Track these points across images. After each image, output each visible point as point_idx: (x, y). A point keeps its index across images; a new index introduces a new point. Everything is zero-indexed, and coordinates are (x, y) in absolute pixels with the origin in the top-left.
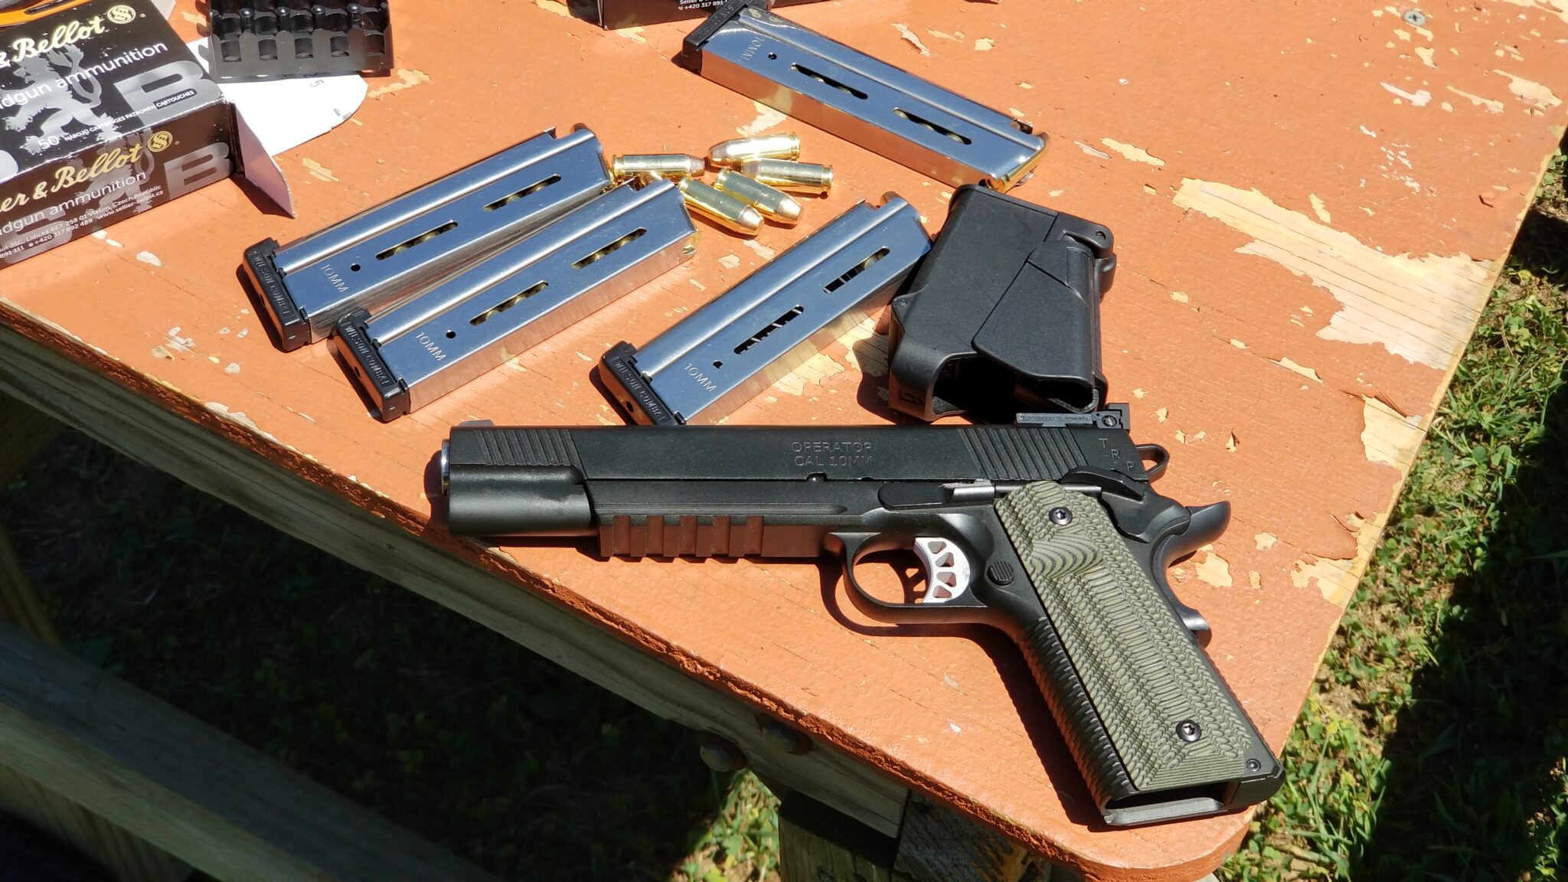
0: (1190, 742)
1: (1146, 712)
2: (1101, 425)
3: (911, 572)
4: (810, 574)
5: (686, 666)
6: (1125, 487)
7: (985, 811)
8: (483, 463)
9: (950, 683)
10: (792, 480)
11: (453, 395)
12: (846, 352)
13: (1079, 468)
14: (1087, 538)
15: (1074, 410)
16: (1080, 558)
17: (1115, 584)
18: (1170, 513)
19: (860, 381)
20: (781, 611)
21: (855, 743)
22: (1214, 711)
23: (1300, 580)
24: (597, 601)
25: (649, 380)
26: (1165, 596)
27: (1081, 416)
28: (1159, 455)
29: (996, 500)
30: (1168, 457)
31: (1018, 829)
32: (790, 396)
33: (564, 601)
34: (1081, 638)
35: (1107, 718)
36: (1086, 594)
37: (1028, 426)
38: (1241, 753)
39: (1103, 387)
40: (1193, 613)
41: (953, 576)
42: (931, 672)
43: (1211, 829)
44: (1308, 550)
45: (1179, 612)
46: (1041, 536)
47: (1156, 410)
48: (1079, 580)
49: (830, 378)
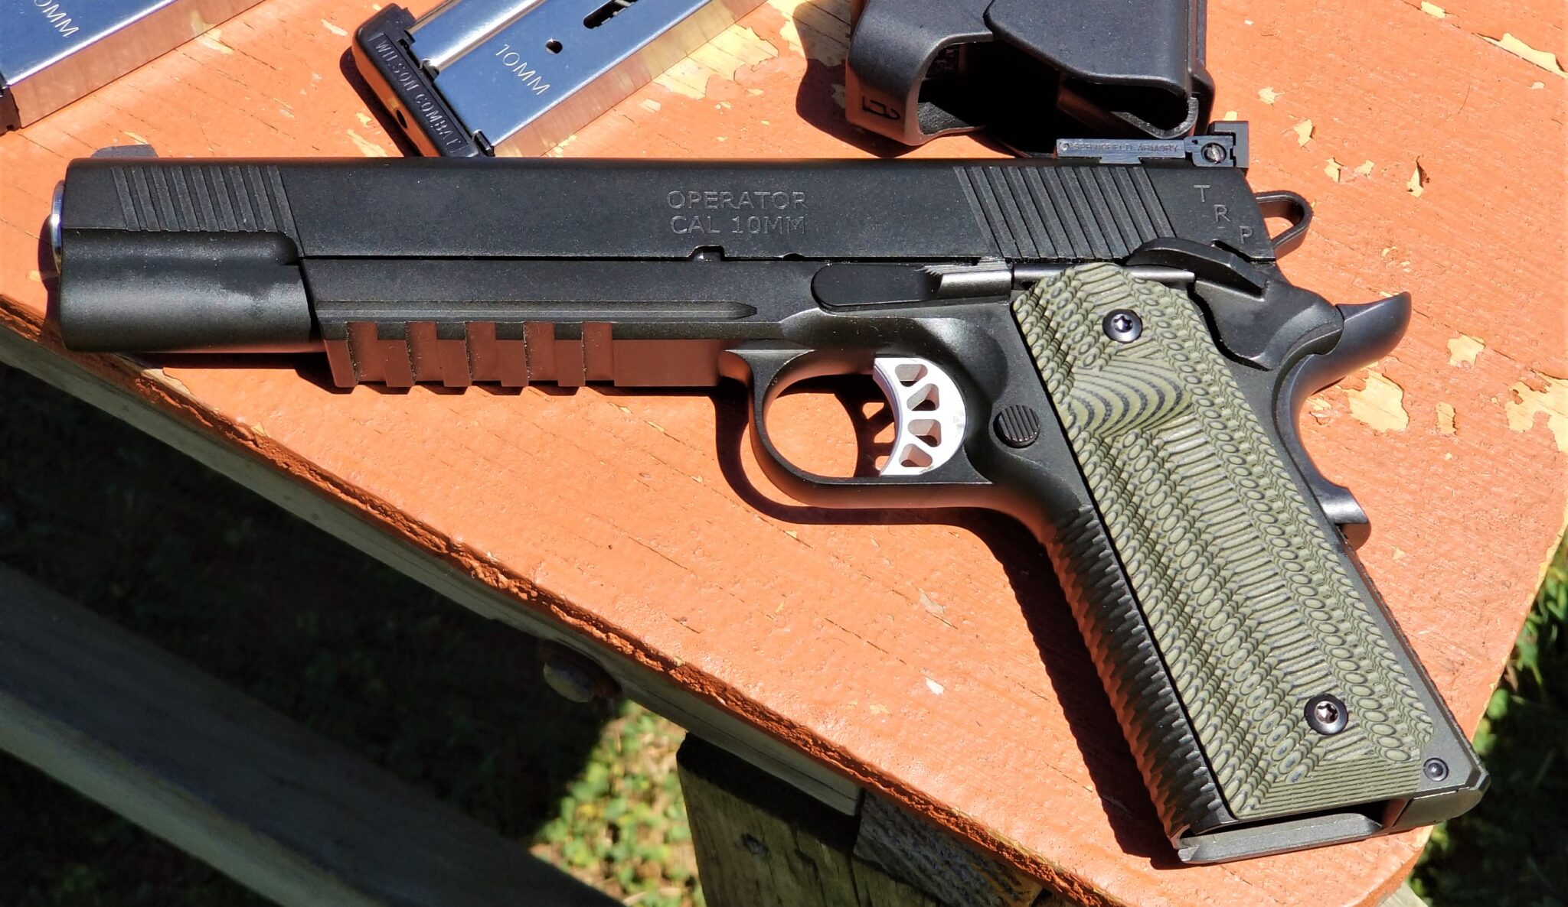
0: (1329, 735)
1: (1255, 678)
2: (1199, 161)
3: (871, 409)
4: (701, 411)
5: (481, 576)
6: (1235, 273)
7: (980, 832)
8: (121, 226)
9: (929, 608)
10: (663, 259)
11: (100, 94)
12: (782, 22)
13: (1160, 239)
14: (1166, 365)
15: (1155, 132)
16: (1154, 400)
17: (1210, 449)
18: (1309, 316)
19: (803, 74)
20: (646, 479)
21: (764, 713)
22: (1370, 676)
23: (1520, 419)
24: (327, 465)
25: (432, 73)
26: (1295, 464)
27: (1166, 144)
28: (1296, 210)
29: (1014, 292)
30: (1311, 214)
31: (1034, 862)
32: (681, 98)
33: (273, 461)
34: (1149, 544)
35: (1186, 688)
36: (1161, 466)
37: (1076, 163)
38: (1415, 753)
39: (1205, 94)
40: (1340, 492)
41: (936, 425)
42: (897, 588)
43: (1360, 859)
44: (1535, 366)
45: (1317, 492)
46: (1088, 361)
47: (1295, 122)
48: (1149, 442)
49: (753, 69)
